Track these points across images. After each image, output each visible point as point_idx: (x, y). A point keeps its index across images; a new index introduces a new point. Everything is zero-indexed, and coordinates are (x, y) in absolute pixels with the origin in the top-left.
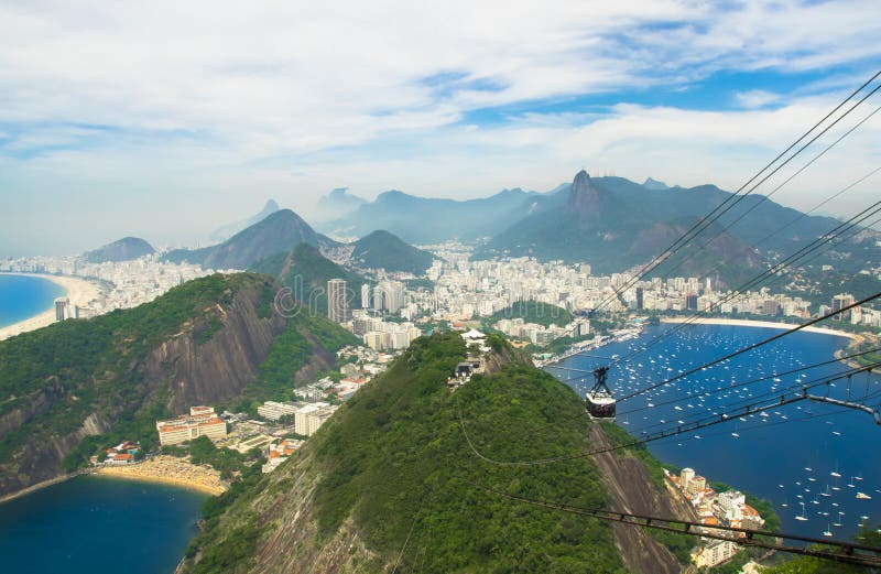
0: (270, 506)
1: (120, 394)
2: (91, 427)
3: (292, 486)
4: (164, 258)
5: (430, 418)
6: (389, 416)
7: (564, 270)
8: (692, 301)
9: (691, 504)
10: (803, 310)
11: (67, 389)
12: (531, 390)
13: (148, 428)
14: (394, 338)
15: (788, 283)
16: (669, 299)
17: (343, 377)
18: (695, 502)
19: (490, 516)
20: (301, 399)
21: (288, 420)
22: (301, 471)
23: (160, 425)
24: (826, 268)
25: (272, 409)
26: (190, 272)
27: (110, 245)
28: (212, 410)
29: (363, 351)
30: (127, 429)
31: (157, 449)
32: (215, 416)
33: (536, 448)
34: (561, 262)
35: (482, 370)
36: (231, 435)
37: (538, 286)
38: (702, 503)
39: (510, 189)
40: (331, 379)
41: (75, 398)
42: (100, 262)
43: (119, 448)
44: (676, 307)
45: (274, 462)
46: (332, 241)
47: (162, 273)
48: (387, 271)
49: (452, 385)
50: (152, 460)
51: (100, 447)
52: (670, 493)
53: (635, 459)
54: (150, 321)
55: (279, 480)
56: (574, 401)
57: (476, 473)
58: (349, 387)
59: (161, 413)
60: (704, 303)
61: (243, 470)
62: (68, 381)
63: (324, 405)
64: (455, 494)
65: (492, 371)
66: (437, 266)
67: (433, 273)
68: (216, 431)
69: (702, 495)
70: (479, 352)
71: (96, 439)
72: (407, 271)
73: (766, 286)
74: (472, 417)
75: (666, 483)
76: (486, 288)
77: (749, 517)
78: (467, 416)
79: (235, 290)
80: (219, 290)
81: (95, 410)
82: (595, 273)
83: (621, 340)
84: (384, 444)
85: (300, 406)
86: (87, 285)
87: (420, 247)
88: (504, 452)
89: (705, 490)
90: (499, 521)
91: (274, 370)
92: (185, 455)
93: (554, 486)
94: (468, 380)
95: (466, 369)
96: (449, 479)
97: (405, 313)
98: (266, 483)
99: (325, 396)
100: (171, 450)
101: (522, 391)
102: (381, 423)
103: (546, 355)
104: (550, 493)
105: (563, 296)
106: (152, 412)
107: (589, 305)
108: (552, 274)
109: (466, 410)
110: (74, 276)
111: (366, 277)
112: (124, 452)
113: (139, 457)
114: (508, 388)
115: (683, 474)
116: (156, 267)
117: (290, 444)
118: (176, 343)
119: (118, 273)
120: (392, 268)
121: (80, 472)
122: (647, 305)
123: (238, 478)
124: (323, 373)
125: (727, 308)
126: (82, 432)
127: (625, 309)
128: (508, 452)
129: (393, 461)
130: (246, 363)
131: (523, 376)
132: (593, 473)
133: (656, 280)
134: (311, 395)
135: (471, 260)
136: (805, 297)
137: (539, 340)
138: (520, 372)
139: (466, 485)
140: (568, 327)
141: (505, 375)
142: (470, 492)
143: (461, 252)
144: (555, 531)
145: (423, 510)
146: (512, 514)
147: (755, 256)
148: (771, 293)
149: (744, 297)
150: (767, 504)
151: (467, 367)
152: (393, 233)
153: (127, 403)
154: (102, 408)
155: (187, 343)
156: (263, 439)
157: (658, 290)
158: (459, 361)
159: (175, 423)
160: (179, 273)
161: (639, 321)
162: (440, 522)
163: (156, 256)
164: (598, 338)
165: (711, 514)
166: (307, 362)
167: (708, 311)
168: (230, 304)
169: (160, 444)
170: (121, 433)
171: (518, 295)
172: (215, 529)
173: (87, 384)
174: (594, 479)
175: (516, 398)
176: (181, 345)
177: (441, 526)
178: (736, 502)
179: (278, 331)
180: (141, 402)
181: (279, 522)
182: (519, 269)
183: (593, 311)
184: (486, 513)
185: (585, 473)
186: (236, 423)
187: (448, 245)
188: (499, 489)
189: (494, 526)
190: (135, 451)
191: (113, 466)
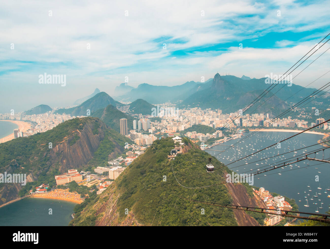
0: (100, 208)
1: (41, 166)
2: (30, 179)
3: (109, 199)
4: (56, 112)
5: (161, 171)
6: (145, 171)
7: (211, 112)
8: (261, 122)
9: (263, 202)
10: (305, 125)
11: (19, 164)
12: (200, 159)
13: (51, 179)
14: (146, 140)
15: (299, 114)
16: (252, 122)
17: (127, 156)
18: (265, 201)
19: (186, 209)
20: (111, 165)
21: (106, 174)
22: (112, 193)
23: (56, 177)
24: (313, 108)
25: (100, 170)
26: (66, 117)
27: (35, 108)
28: (76, 171)
29: (135, 146)
30: (44, 179)
31: (55, 187)
32: (78, 173)
33: (202, 181)
34: (210, 109)
35: (181, 152)
36: (85, 180)
37: (202, 119)
38: (268, 201)
40: (122, 157)
41: (23, 168)
42: (31, 115)
43: (41, 187)
44: (255, 125)
45: (101, 190)
46: (121, 103)
47: (56, 118)
48: (143, 115)
49: (169, 158)
50: (54, 191)
51: (33, 186)
52: (255, 197)
55: (104, 197)
56: (217, 163)
57: (180, 192)
58: (129, 160)
59: (57, 172)
60: (266, 122)
61: (90, 193)
62: (20, 161)
63: (120, 167)
64: (172, 200)
65: (185, 152)
68: (78, 179)
69: (268, 198)
70: (180, 145)
71: (32, 183)
73: (290, 116)
74: (178, 170)
75: (254, 193)
76: (181, 120)
77: (286, 206)
78: (176, 170)
79: (84, 124)
80: (78, 124)
81: (31, 172)
82: (223, 113)
83: (234, 138)
84: (144, 182)
85: (111, 168)
86: (26, 124)
87: (155, 105)
88: (190, 183)
89: (269, 196)
90: (189, 210)
91: (100, 154)
92: (67, 188)
93: (210, 196)
94: (176, 156)
96: (169, 194)
97: (150, 131)
98: (98, 198)
99: (120, 164)
100: (61, 187)
101: (197, 159)
102: (142, 174)
103: (206, 145)
104: (209, 199)
105: (211, 122)
106: (53, 172)
107: (222, 125)
108: (207, 114)
109: (175, 168)
110: (21, 120)
111: (135, 117)
112: (43, 188)
113: (49, 190)
114: (191, 158)
115: (260, 190)
116: (53, 116)
117: (107, 183)
118: (62, 145)
119: (38, 119)
120: (145, 113)
121: (26, 196)
122: (244, 125)
123: (87, 197)
124: (119, 155)
125: (275, 125)
126: (27, 181)
127: (236, 127)
128: (192, 183)
129: (148, 188)
130: (89, 152)
131: (197, 154)
132: (225, 190)
133: (247, 115)
134: (115, 164)
136: (305, 120)
137: (202, 139)
138: (196, 152)
139: (176, 197)
140: (214, 134)
141: (190, 154)
142: (178, 199)
144: (211, 213)
145: (160, 207)
146: (194, 207)
147: (285, 104)
148: (292, 119)
149: (281, 120)
150: (293, 200)
151: (175, 151)
152: (144, 99)
153: (44, 169)
154: (34, 171)
155: (66, 145)
156: (97, 181)
157: (248, 119)
158: (172, 149)
159: (63, 176)
160: (62, 118)
161: (241, 131)
162: (166, 211)
163: (53, 111)
164: (226, 138)
165: (271, 205)
166: (113, 151)
167: (268, 126)
168: (82, 129)
169: (57, 185)
170: (41, 181)
171: (194, 122)
172: (79, 217)
173: (27, 162)
174: (226, 193)
175: (195, 162)
176: (64, 146)
177: (167, 213)
178: (281, 200)
179: (101, 139)
180: (49, 168)
181: (104, 213)
182: (194, 112)
183: (223, 127)
184: (184, 207)
185: (222, 190)
186: (86, 175)
187: (166, 104)
188: (189, 198)
189: (187, 212)
190: (47, 187)
191: (39, 194)
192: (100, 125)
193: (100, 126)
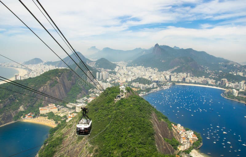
0: (66, 131)
1: (30, 100)
2: (21, 108)
3: (72, 126)
4: (45, 64)
5: (109, 110)
6: (98, 108)
7: (151, 70)
8: (184, 79)
9: (179, 134)
10: (213, 82)
11: (15, 98)
12: (136, 103)
13: (37, 109)
14: (104, 87)
15: (210, 75)
16: (178, 78)
17: (90, 97)
18: (180, 133)
19: (122, 137)
20: (78, 102)
21: (74, 108)
22: (75, 122)
23: (40, 108)
24: (220, 71)
25: (70, 105)
26: (52, 68)
27: (31, 60)
28: (54, 105)
29: (96, 90)
30: (31, 109)
31: (39, 115)
32: (55, 106)
33: (136, 118)
34: (150, 67)
35: (124, 97)
36: (59, 111)
37: (144, 74)
38: (182, 133)
39: (138, 48)
40: (87, 97)
41: (17, 101)
42: (28, 64)
43: (29, 114)
44: (180, 81)
45: (70, 119)
46: (90, 60)
47: (45, 68)
48: (104, 69)
49: (115, 101)
50: (38, 118)
51: (24, 114)
52: (173, 131)
53: (164, 121)
54: (38, 81)
55: (69, 124)
56: (149, 106)
57: (120, 125)
58: (91, 100)
59: (41, 105)
60: (187, 80)
61: (61, 121)
62: (16, 96)
63: (84, 104)
64: (114, 130)
65: (126, 97)
66: (117, 68)
67: (116, 70)
68: (55, 110)
69: (182, 131)
70: (123, 92)
71: (23, 112)
72: (109, 69)
73: (204, 76)
74: (120, 110)
75: (173, 128)
76: (130, 74)
77: (194, 138)
78: (119, 109)
79: (62, 73)
80: (57, 73)
81: (23, 104)
82: (159, 71)
83: (164, 89)
84: (96, 116)
85: (78, 104)
86: (24, 70)
87: (114, 63)
88: (127, 119)
89: (183, 130)
90: (124, 138)
91: (72, 94)
92: (46, 117)
93: (140, 129)
94: (120, 99)
95: (119, 97)
96: (112, 126)
97: (108, 80)
98: (66, 125)
99: (85, 102)
100: (43, 115)
101: (134, 103)
102: (96, 110)
103: (144, 92)
104: (139, 131)
105: (150, 77)
106: (38, 105)
107: (157, 79)
108: (148, 71)
109: (118, 108)
110: (21, 68)
111: (98, 70)
112: (30, 115)
113: (34, 117)
114: (130, 102)
115: (177, 126)
116: (43, 66)
117: (74, 114)
118: (45, 87)
119: (33, 67)
120: (106, 68)
121: (18, 120)
122: (172, 80)
123: (60, 123)
124: (85, 95)
125: (193, 81)
126: (19, 110)
127: (166, 81)
128: (129, 119)
129: (98, 121)
130: (64, 92)
131: (135, 99)
132: (151, 126)
133: (175, 73)
134: (81, 101)
135: (127, 66)
136: (214, 79)
137: (143, 88)
138: (134, 98)
139: (117, 128)
140: (151, 85)
141: (130, 98)
142: (117, 130)
143: (124, 64)
144: (139, 141)
145: (105, 134)
146: (128, 136)
147: (202, 68)
148: (205, 78)
149: (198, 78)
150: (199, 134)
151: (120, 96)
152: (106, 58)
153: (32, 102)
154: (25, 104)
155: (48, 87)
156: (67, 113)
157: (175, 76)
158: (118, 94)
159: (44, 108)
160: (49, 68)
161: (170, 84)
162: (109, 137)
163: (43, 63)
164: (159, 88)
165: (184, 136)
166: (80, 93)
167: (188, 82)
168: (60, 77)
169: (40, 114)
170: (30, 110)
171: (138, 76)
172: (52, 137)
173: (21, 97)
174: (151, 127)
175: (132, 105)
176: (47, 87)
177: (109, 138)
178: (191, 133)
179: (73, 84)
180: (35, 102)
181: (68, 135)
182: (139, 69)
183: (158, 81)
184: (121, 136)
185: (149, 125)
186: (60, 108)
187: (121, 62)
188: (125, 129)
189: (123, 139)
190: (33, 115)
191: (27, 119)
192: (73, 74)
193: (73, 76)
